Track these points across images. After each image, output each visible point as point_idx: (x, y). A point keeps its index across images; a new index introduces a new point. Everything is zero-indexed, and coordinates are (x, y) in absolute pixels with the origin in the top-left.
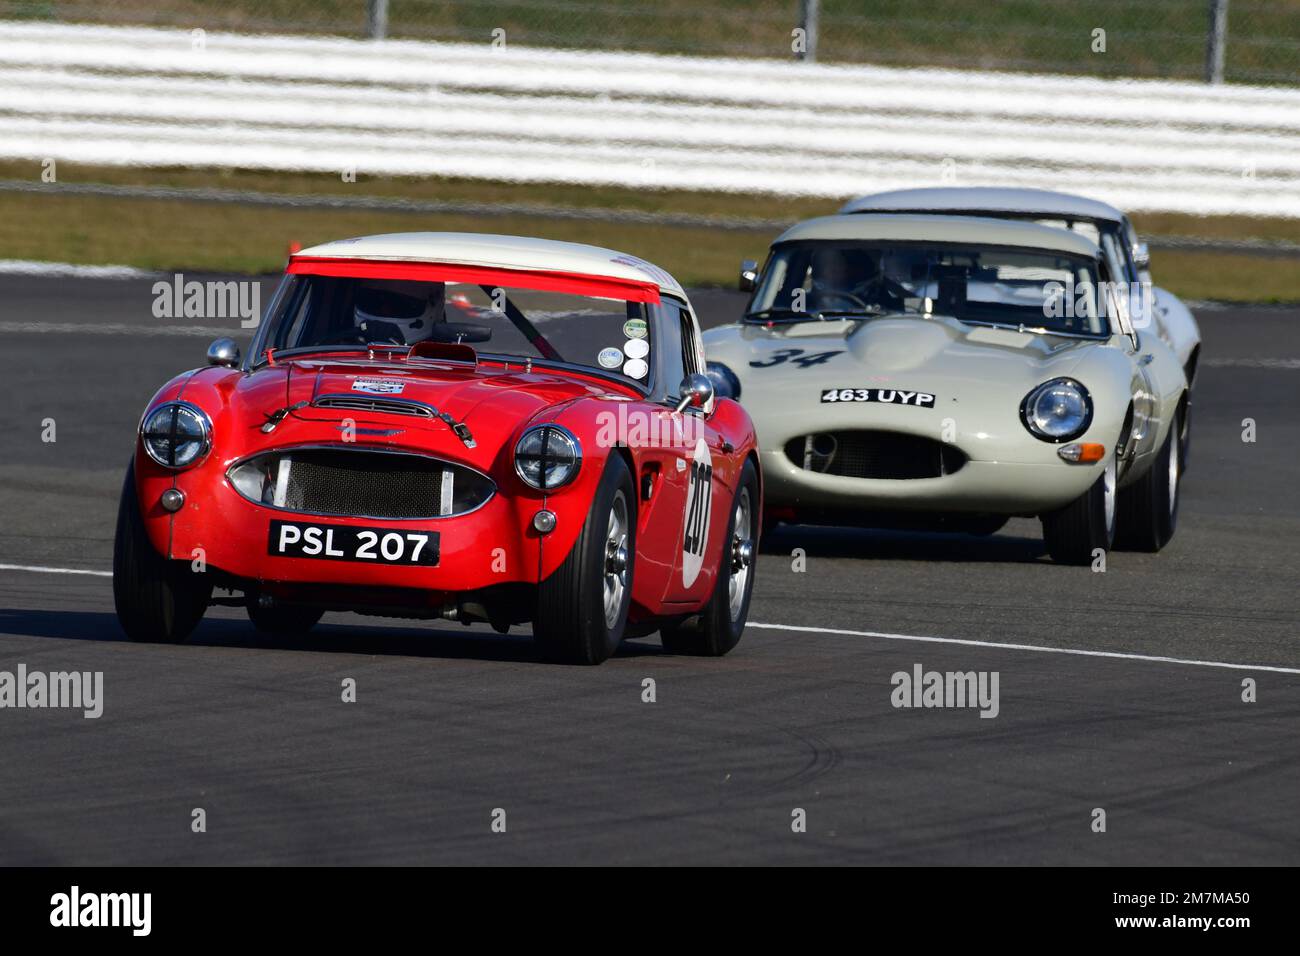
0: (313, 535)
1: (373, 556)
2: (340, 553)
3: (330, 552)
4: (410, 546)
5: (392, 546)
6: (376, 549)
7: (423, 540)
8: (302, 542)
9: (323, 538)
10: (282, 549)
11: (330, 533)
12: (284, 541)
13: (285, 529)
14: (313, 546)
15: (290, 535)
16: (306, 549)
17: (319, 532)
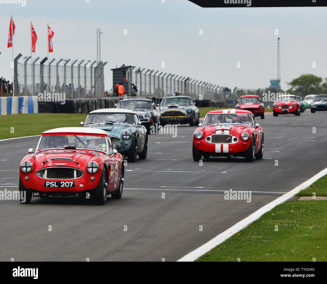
0: (52, 183)
1: (64, 186)
2: (57, 186)
3: (55, 186)
4: (70, 184)
5: (67, 184)
6: (64, 185)
7: (72, 183)
8: (50, 185)
9: (54, 183)
10: (47, 186)
11: (55, 182)
12: (47, 185)
13: (47, 182)
14: (52, 185)
15: (48, 183)
16: (51, 186)
17: (53, 182)
